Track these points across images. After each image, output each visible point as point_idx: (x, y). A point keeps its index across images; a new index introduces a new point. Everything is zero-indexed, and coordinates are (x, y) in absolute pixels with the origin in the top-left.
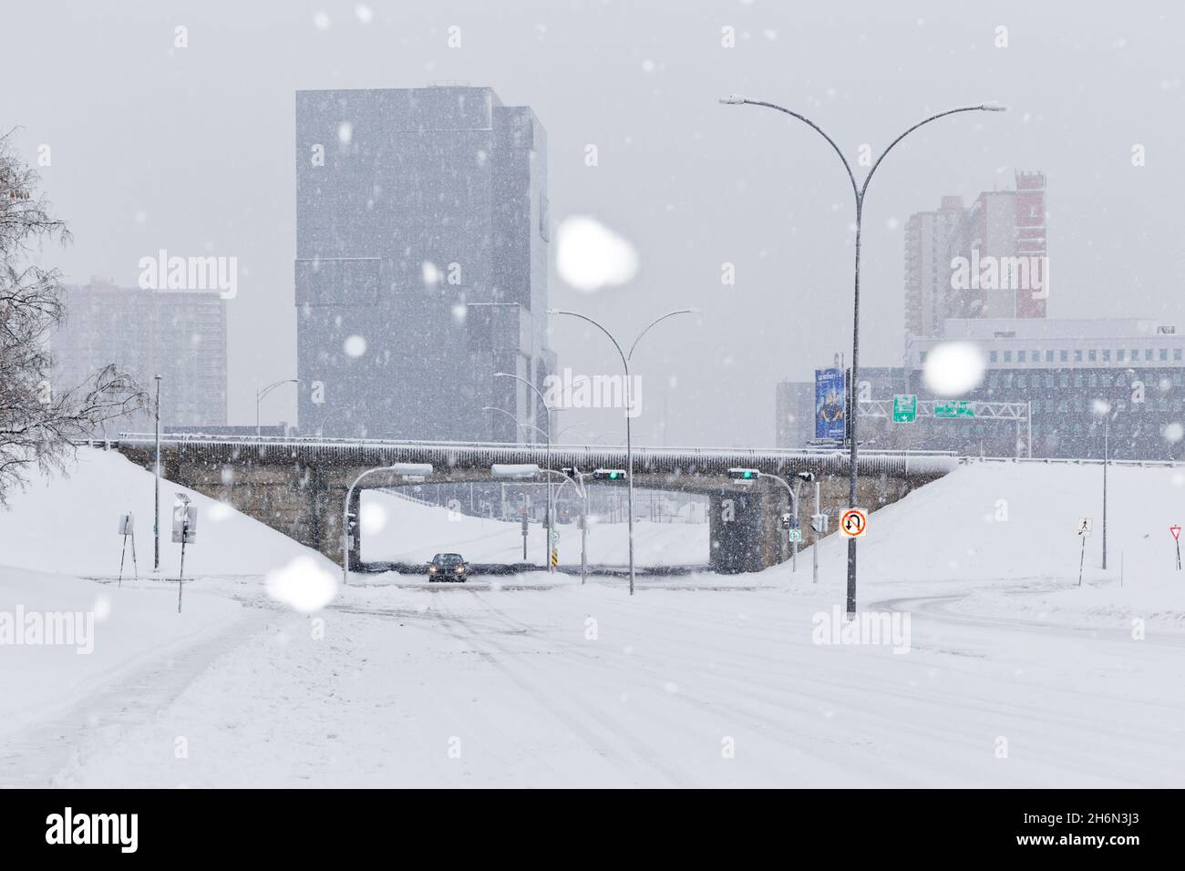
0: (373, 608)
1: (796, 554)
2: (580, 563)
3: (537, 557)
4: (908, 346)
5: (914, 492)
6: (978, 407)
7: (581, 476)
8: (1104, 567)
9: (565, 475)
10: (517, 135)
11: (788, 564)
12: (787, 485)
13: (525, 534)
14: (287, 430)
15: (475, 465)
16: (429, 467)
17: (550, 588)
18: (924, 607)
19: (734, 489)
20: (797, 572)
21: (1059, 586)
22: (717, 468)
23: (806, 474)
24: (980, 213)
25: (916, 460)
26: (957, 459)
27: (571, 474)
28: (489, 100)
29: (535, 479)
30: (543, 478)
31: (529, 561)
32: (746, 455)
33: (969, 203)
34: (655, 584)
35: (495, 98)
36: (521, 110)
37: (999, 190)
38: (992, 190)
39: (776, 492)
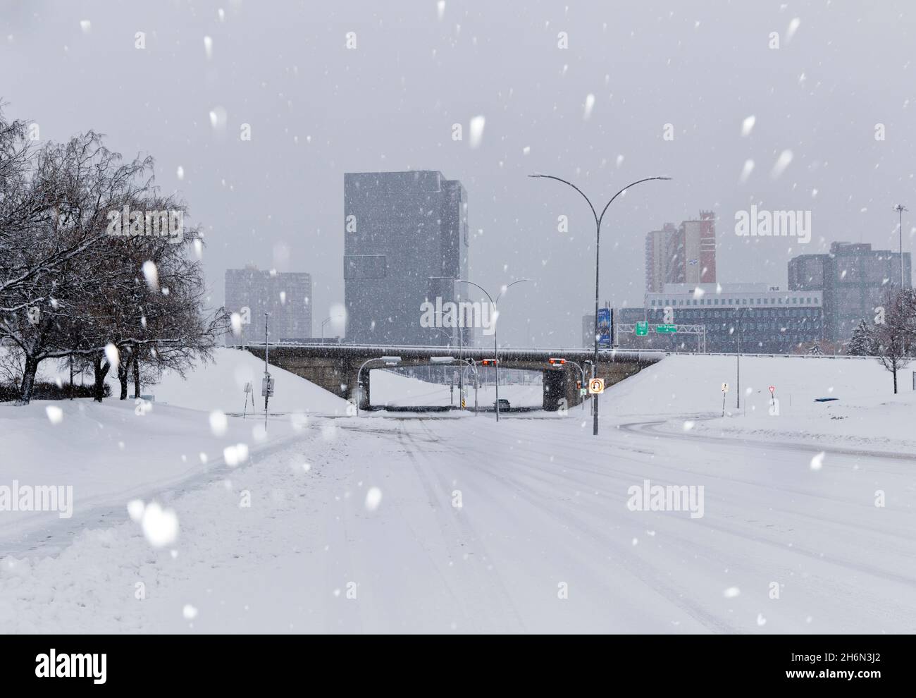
0: (369, 428)
1: (584, 401)
2: (474, 406)
3: (457, 403)
4: (646, 297)
5: (643, 371)
6: (679, 328)
7: (475, 362)
8: (738, 407)
9: (467, 362)
10: (453, 194)
11: (580, 406)
12: (579, 367)
13: (452, 391)
14: (339, 340)
15: (424, 357)
16: (399, 358)
17: (459, 418)
18: (643, 428)
19: (554, 369)
20: (584, 410)
21: (715, 417)
22: (544, 358)
23: (588, 361)
24: (682, 231)
25: (643, 354)
26: (665, 353)
27: (470, 361)
28: (439, 177)
29: (452, 364)
30: (458, 364)
31: (454, 405)
32: (560, 352)
33: (677, 227)
34: (513, 416)
35: (442, 176)
36: (454, 183)
37: (692, 220)
38: (688, 220)
39: (574, 370)
